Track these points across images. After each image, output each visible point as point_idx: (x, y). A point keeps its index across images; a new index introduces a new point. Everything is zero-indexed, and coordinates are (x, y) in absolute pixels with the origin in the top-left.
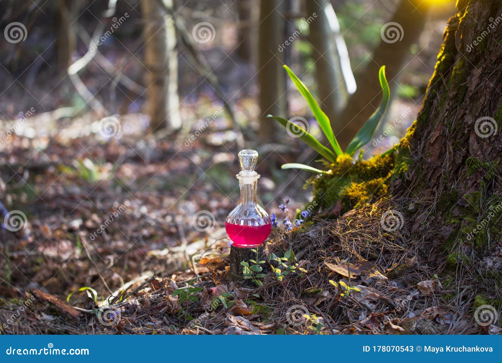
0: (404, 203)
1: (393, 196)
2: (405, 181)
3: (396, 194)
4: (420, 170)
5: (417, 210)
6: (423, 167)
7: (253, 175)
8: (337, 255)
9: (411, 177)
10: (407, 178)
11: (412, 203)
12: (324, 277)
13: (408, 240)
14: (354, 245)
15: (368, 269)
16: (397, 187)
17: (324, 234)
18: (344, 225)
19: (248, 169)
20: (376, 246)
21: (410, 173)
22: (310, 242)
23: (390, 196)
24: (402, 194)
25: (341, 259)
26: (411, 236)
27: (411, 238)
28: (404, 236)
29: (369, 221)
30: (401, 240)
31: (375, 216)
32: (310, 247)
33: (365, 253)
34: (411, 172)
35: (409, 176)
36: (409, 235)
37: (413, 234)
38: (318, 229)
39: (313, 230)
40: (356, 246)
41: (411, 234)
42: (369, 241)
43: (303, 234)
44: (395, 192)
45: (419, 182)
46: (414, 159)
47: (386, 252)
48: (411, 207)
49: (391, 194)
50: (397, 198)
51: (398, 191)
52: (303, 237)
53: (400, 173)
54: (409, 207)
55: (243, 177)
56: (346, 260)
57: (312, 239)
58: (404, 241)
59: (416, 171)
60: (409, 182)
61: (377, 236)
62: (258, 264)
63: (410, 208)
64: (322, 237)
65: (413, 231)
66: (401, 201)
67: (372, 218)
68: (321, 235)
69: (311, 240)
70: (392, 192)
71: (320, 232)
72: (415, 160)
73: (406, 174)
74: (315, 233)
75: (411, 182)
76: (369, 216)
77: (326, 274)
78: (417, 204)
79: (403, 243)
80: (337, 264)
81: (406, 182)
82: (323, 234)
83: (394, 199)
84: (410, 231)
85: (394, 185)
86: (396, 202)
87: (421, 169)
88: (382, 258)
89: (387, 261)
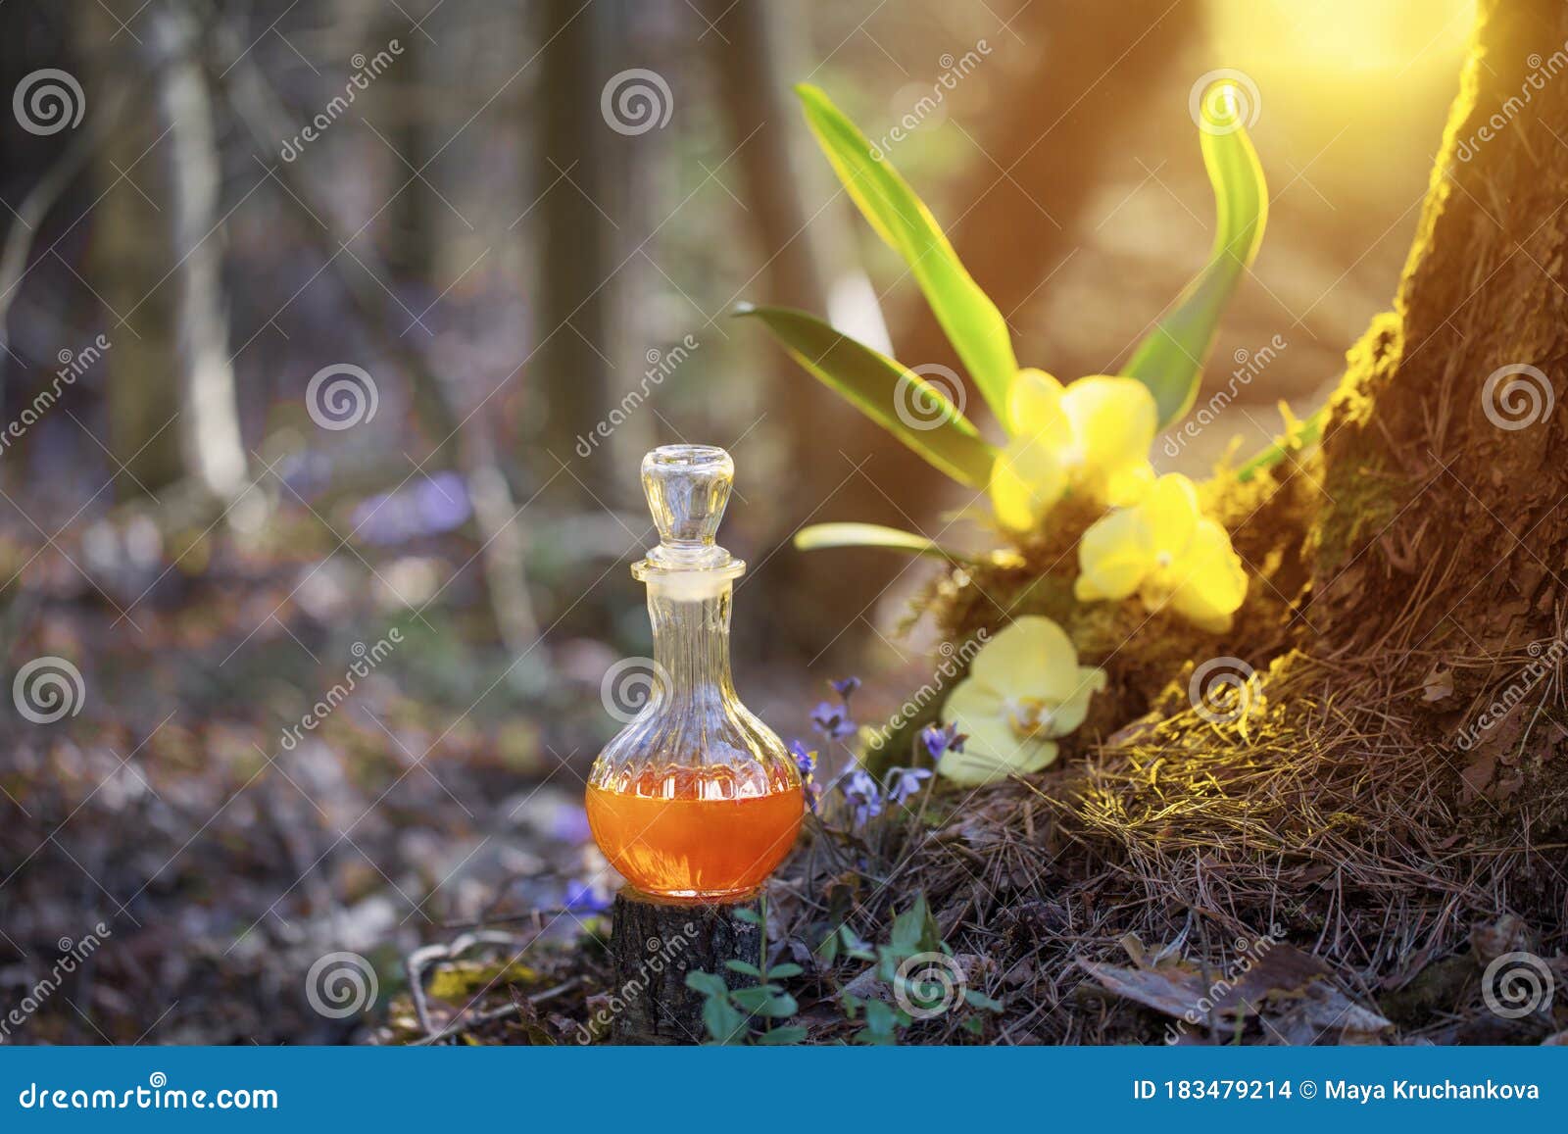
0: (1393, 675)
1: (1337, 647)
2: (1389, 575)
3: (1348, 634)
4: (1456, 524)
5: (1467, 701)
6: (1468, 508)
7: (711, 558)
8: (1122, 922)
9: (1411, 554)
10: (1395, 559)
11: (1438, 671)
12: (1079, 1029)
13: (1448, 842)
14: (1203, 874)
15: (1289, 982)
16: (1349, 605)
17: (1036, 829)
18: (1127, 783)
19: (688, 534)
20: (1299, 872)
21: (1404, 539)
22: (976, 868)
23: (1322, 644)
24: (1373, 636)
25: (1152, 939)
26: (1457, 821)
27: (1461, 831)
28: (1425, 822)
29: (1244, 761)
30: (1413, 843)
31: (1264, 739)
32: (978, 888)
33: (1257, 906)
34: (1410, 536)
35: (1401, 552)
36: (1446, 816)
37: (1467, 812)
38: (1005, 809)
39: (982, 813)
40: (1212, 878)
41: (1454, 812)
42: (1267, 853)
43: (932, 835)
44: (1338, 630)
45: (1456, 575)
46: (1412, 479)
47: (1358, 898)
48: (1435, 689)
49: (1321, 638)
50: (1354, 651)
51: (1355, 625)
52: (934, 846)
53: (1356, 543)
54: (1422, 691)
55: (665, 571)
56: (1177, 945)
57: (986, 856)
58: (1427, 847)
59: (1431, 530)
60: (1405, 581)
61: (1300, 827)
62: (772, 981)
63: (1432, 695)
64: (1027, 843)
65: (1464, 799)
66: (1382, 667)
67: (1253, 749)
68: (1024, 831)
69: (981, 858)
70: (1327, 625)
71: (1018, 821)
72: (1416, 483)
73: (1388, 544)
74: (995, 827)
75: (1411, 579)
76: (1236, 737)
77: (1089, 1014)
78: (1462, 674)
79: (1423, 854)
80: (1136, 968)
81: (1392, 580)
82: (1030, 829)
83: (1344, 657)
84: (1449, 800)
85: (1329, 597)
86: (1356, 668)
87: (1458, 515)
88: (1344, 929)
89: (1370, 940)
